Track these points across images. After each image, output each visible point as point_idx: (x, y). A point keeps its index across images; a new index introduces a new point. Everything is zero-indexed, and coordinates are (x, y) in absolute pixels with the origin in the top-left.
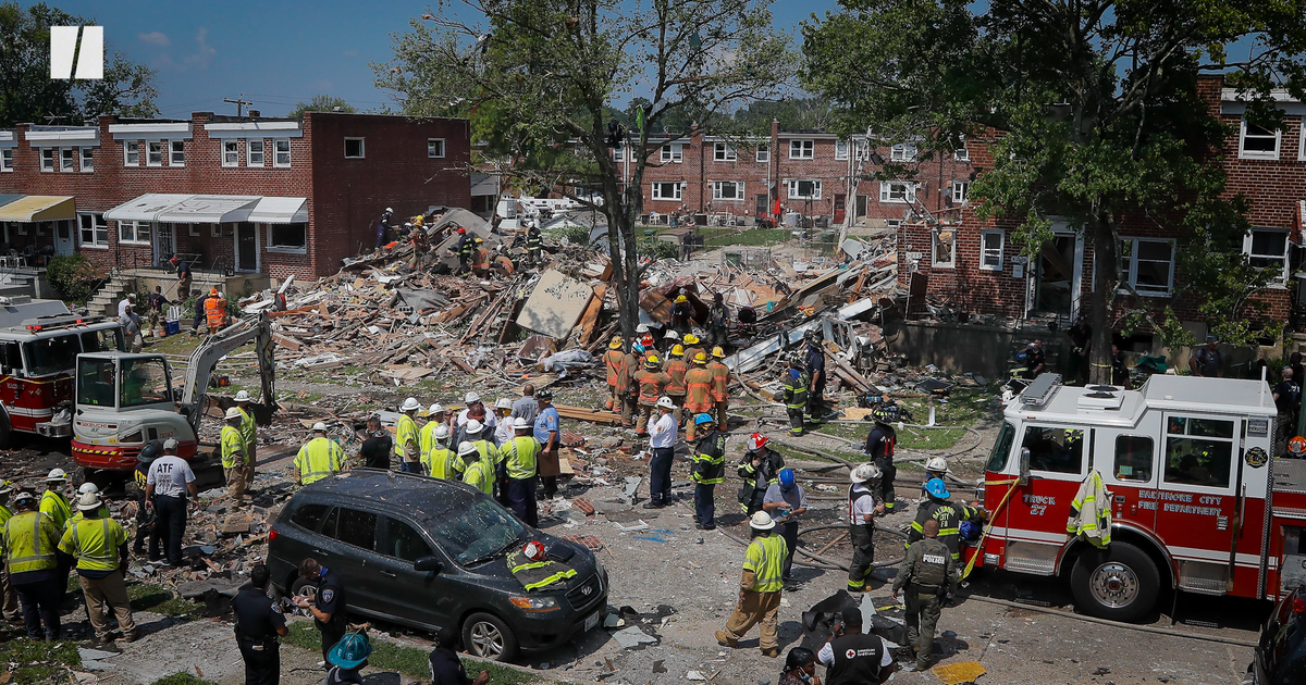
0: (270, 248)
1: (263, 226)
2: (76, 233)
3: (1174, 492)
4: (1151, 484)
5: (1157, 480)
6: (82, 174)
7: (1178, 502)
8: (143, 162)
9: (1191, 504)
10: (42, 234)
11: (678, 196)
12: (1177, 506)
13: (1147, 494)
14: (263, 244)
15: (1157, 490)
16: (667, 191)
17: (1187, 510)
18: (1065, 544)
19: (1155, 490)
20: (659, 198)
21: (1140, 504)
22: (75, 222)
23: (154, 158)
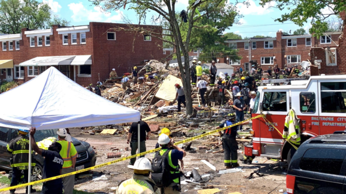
0: (79, 75)
1: (77, 66)
2: (13, 73)
3: (326, 117)
4: (316, 114)
5: (319, 112)
6: (16, 51)
7: (328, 121)
8: (36, 45)
9: (334, 122)
10: (2, 74)
11: (272, 62)
12: (328, 123)
13: (315, 119)
14: (77, 73)
15: (319, 117)
16: (267, 61)
17: (332, 124)
18: (283, 143)
19: (318, 116)
20: (264, 64)
21: (313, 123)
22: (13, 69)
23: (40, 44)
